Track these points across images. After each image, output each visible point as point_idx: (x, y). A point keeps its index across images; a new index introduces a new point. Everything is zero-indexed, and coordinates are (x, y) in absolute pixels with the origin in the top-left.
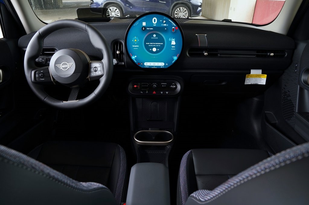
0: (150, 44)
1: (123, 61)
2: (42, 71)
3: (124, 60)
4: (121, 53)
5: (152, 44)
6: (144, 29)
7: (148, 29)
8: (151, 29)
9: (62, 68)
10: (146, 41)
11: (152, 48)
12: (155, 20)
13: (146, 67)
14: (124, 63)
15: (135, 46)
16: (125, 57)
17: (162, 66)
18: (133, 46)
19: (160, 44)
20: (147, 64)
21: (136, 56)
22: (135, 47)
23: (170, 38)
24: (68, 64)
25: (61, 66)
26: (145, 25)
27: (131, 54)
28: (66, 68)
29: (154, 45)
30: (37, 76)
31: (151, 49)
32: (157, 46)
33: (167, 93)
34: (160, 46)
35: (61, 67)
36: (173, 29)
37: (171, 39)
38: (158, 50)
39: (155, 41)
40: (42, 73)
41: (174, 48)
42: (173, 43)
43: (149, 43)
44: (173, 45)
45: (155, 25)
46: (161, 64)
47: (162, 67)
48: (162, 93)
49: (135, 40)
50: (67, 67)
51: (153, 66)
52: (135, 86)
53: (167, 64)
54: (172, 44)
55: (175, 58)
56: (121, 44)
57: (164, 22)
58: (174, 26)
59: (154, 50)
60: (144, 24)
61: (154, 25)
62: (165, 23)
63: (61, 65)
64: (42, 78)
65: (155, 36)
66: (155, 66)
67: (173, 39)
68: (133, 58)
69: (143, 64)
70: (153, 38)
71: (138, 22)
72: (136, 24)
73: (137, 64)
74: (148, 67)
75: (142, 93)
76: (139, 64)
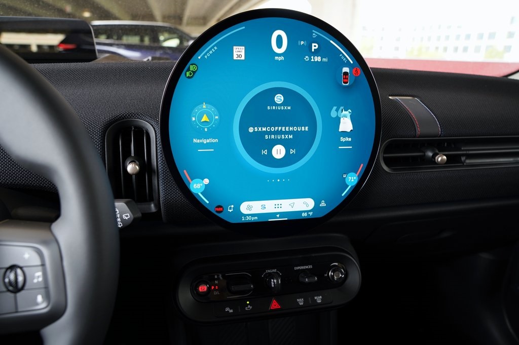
1: (151, 199)
3: (155, 195)
4: (146, 168)
10: (245, 121)
11: (270, 145)
12: (279, 38)
13: (249, 219)
14: (158, 206)
15: (205, 141)
16: (161, 186)
17: (307, 211)
18: (195, 141)
20: (249, 208)
21: (206, 181)
22: (202, 146)
23: (335, 108)
26: (243, 58)
27: (185, 174)
31: (265, 152)
32: (289, 137)
33: (319, 299)
36: (346, 73)
37: (337, 110)
38: (292, 151)
39: (280, 118)
41: (347, 143)
42: (346, 125)
44: (344, 134)
45: (282, 58)
46: (303, 206)
47: (304, 215)
48: (301, 302)
49: (205, 118)
51: (273, 215)
52: (203, 288)
53: (323, 204)
54: (340, 130)
55: (352, 179)
56: (141, 133)
57: (315, 46)
58: (348, 64)
59: (279, 152)
60: (239, 53)
61: (276, 58)
62: (316, 53)
66: (282, 214)
67: (344, 112)
68: (197, 187)
69: (237, 208)
70: (274, 108)
71: (213, 47)
72: (205, 54)
73: (212, 209)
74: (256, 218)
75: (231, 311)
76: (217, 212)
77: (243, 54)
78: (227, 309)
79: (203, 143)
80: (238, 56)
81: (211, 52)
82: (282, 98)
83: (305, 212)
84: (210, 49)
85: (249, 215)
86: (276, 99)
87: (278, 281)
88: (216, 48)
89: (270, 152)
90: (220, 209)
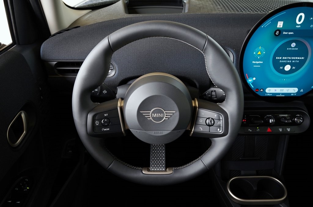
0: (282, 60)
2: (105, 115)
5: (285, 58)
6: (278, 34)
7: (284, 33)
8: (290, 33)
9: (151, 118)
10: (276, 54)
11: (284, 65)
12: (301, 17)
13: (268, 94)
15: (257, 62)
17: (294, 93)
18: (253, 62)
19: (299, 58)
20: (270, 90)
21: (254, 79)
22: (256, 64)
24: (165, 112)
25: (151, 114)
26: (281, 27)
27: (246, 75)
28: (161, 118)
29: (290, 60)
30: (97, 123)
31: (282, 68)
32: (293, 61)
33: (289, 130)
34: (298, 61)
35: (150, 116)
38: (294, 68)
40: (106, 118)
43: (281, 58)
45: (300, 26)
46: (293, 91)
47: (292, 95)
48: (281, 130)
49: (259, 53)
50: (163, 118)
51: (279, 94)
53: (302, 91)
59: (288, 68)
60: (280, 24)
61: (297, 26)
63: (151, 112)
64: (106, 127)
65: (293, 45)
66: (283, 94)
68: (250, 81)
69: (264, 90)
70: (290, 49)
71: (269, 22)
72: (265, 25)
73: (254, 90)
74: (271, 95)
75: (251, 131)
76: (256, 91)
77: (282, 25)
78: (249, 130)
79: (256, 63)
80: (280, 26)
81: (268, 24)
82: (295, 45)
83: (293, 93)
84: (268, 23)
85: (268, 93)
86: (292, 45)
87: (274, 121)
88: (270, 22)
89: (284, 68)
90: (258, 90)
